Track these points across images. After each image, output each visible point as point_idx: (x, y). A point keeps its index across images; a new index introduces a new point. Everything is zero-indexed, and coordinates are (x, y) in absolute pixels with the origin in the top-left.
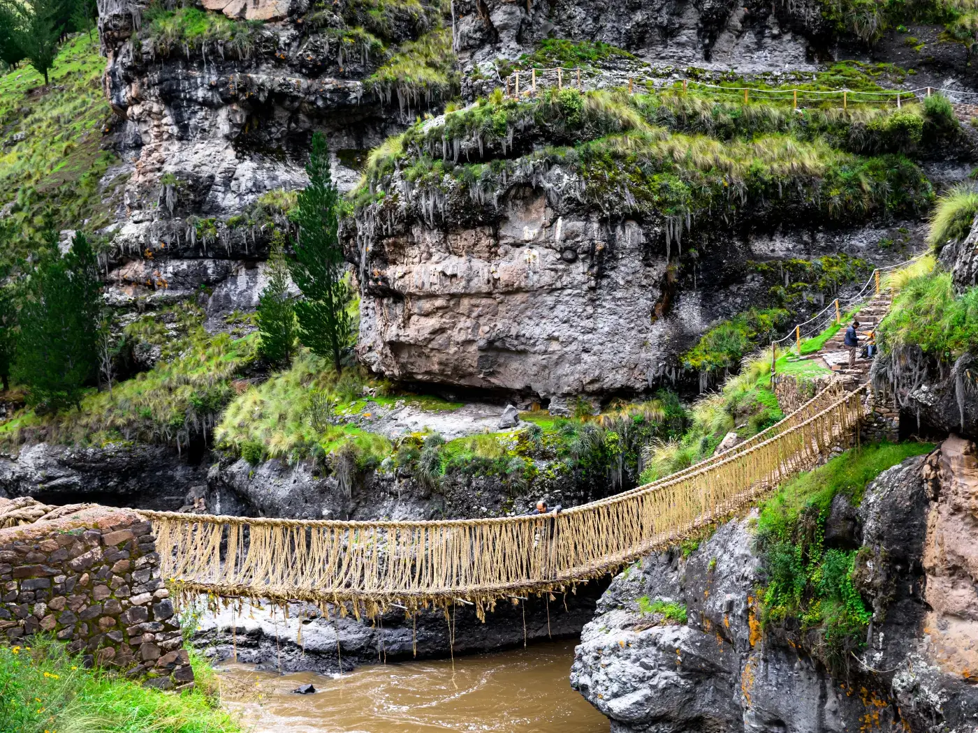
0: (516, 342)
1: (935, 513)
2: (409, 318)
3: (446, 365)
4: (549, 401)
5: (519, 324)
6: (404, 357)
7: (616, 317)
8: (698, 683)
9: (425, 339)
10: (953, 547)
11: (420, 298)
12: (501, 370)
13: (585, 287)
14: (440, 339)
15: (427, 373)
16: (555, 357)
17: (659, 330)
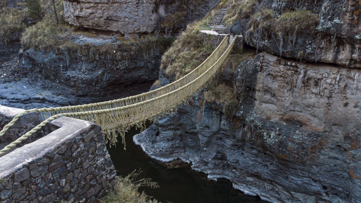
0: (115, 18)
1: (260, 75)
2: (82, 9)
3: (94, 23)
4: (124, 35)
5: (116, 13)
6: (80, 20)
7: (143, 12)
8: (181, 115)
9: (88, 16)
10: (267, 85)
11: (86, 3)
12: (110, 25)
13: (135, 3)
14: (92, 16)
15: (87, 25)
16: (127, 23)
17: (154, 16)
